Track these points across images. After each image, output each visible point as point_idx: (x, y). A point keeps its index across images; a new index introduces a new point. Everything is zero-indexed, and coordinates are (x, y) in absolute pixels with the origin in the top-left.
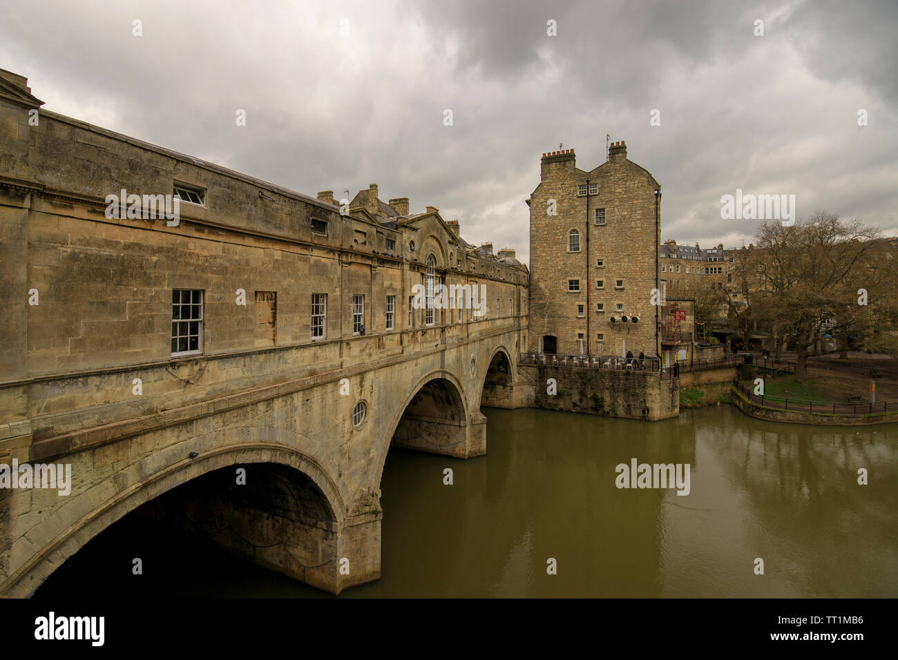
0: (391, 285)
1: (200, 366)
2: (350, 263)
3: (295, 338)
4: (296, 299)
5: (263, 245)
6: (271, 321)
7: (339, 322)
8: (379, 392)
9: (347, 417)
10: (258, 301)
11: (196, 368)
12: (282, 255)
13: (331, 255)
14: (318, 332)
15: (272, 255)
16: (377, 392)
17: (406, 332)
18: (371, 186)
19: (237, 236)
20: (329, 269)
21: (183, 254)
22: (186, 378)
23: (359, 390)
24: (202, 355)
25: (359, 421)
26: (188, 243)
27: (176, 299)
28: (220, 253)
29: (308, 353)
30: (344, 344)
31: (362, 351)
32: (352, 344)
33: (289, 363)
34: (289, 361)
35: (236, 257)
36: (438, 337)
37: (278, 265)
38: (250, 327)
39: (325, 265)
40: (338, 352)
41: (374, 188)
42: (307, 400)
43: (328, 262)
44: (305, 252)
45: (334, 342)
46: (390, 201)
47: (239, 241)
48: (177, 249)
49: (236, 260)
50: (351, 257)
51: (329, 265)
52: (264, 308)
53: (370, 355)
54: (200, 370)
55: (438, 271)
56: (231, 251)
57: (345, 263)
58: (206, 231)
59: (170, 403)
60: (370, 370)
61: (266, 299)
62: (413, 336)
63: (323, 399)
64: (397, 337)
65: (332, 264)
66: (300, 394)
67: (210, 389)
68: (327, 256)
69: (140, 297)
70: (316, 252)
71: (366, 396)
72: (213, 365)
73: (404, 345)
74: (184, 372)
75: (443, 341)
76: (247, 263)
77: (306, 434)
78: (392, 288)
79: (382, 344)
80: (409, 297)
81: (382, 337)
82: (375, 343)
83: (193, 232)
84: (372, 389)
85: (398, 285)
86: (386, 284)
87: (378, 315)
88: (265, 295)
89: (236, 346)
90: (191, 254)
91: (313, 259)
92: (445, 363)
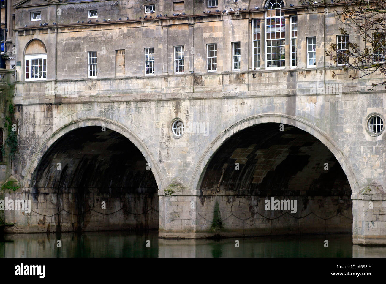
0: (211, 35)
3: (134, 73)
5: (118, 27)
6: (123, 64)
8: (195, 117)
9: (166, 126)
10: (118, 55)
11: (94, 83)
12: (128, 30)
13: (156, 24)
15: (122, 31)
16: (192, 116)
17: (226, 73)
19: (107, 26)
20: (155, 32)
21: (91, 38)
22: (91, 86)
23: (176, 111)
26: (92, 33)
27: (90, 56)
28: (102, 35)
29: (140, 81)
30: (163, 79)
31: (177, 84)
32: (169, 79)
33: (130, 86)
34: (130, 85)
35: (108, 36)
37: (126, 36)
38: (113, 67)
39: (153, 31)
42: (139, 108)
43: (154, 28)
44: (139, 26)
45: (158, 77)
47: (108, 28)
48: (88, 36)
50: (169, 21)
52: (120, 57)
53: (184, 88)
56: (106, 33)
57: (164, 27)
58: (97, 27)
60: (184, 99)
61: (122, 53)
62: (237, 77)
63: (149, 110)
64: (219, 77)
65: (157, 29)
66: (135, 103)
67: (97, 92)
68: (153, 25)
69: (79, 56)
70: (146, 24)
71: (182, 116)
72: (99, 83)
74: (90, 84)
75: (293, 86)
76: (112, 37)
77: (138, 126)
78: (213, 38)
79: (201, 82)
80: (231, 43)
81: (201, 76)
82: (191, 80)
83: (92, 29)
84: (188, 113)
85: (218, 34)
86: (206, 35)
87: (196, 59)
88: (122, 51)
89: (107, 75)
90: (93, 37)
91: (144, 29)
92: (297, 109)
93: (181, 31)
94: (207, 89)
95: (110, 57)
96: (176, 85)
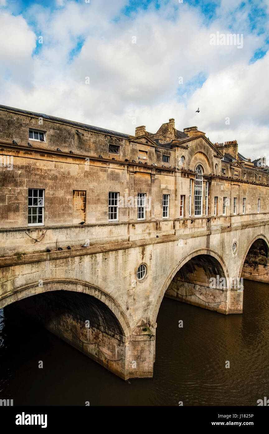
0: (167, 187)
1: (43, 232)
2: (135, 172)
3: (97, 220)
4: (98, 195)
5: (78, 162)
6: (83, 208)
7: (128, 211)
8: (156, 259)
9: (133, 273)
10: (75, 196)
11: (41, 233)
12: (90, 168)
13: (122, 167)
14: (113, 216)
15: (83, 168)
16: (154, 259)
17: (178, 220)
18: (170, 120)
19: (63, 157)
20: (121, 176)
21: (34, 169)
22: (35, 238)
23: (141, 257)
24: (44, 226)
25: (142, 277)
26: (37, 163)
27: (30, 195)
28: (54, 168)
29: (106, 229)
30: (131, 225)
32: (136, 226)
33: (94, 235)
34: (94, 233)
35: (62, 170)
36: (204, 225)
37: (87, 174)
38: (70, 211)
39: (118, 174)
40: (127, 230)
41: (172, 121)
42: (106, 259)
43: (120, 172)
44: (104, 166)
45: (125, 224)
46: (184, 129)
47: (64, 160)
48: (30, 167)
49: (62, 172)
50: (136, 168)
51: (121, 173)
52: (78, 201)
53: (149, 234)
54: (43, 234)
55: (205, 177)
56: (59, 166)
57: (131, 172)
58: (46, 155)
59: (27, 251)
60: (149, 244)
61: (80, 195)
62: (184, 223)
63: (116, 259)
64: (171, 223)
65: (122, 173)
66: (101, 254)
67: (47, 246)
68: (119, 168)
69: (13, 193)
70: (112, 166)
71: (146, 260)
72: (49, 232)
73: (176, 229)
74: (35, 235)
75: (209, 228)
76: (69, 173)
77: (105, 279)
78: (168, 189)
79: (159, 227)
80: (180, 195)
81: (159, 222)
82: (154, 226)
83: (39, 157)
84: (151, 257)
85: (172, 187)
86: (163, 186)
87: (156, 207)
88: (80, 193)
89: (62, 222)
90: (38, 169)
91: (110, 170)
92: (210, 244)
93: (144, 179)
94: (164, 234)
95: (66, 198)
96: (143, 231)
